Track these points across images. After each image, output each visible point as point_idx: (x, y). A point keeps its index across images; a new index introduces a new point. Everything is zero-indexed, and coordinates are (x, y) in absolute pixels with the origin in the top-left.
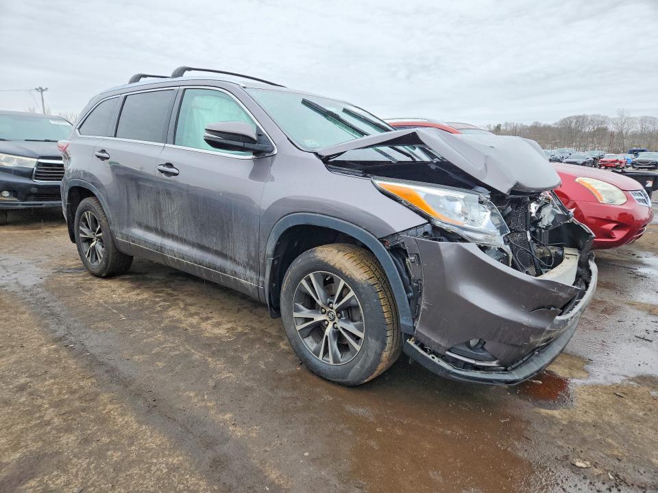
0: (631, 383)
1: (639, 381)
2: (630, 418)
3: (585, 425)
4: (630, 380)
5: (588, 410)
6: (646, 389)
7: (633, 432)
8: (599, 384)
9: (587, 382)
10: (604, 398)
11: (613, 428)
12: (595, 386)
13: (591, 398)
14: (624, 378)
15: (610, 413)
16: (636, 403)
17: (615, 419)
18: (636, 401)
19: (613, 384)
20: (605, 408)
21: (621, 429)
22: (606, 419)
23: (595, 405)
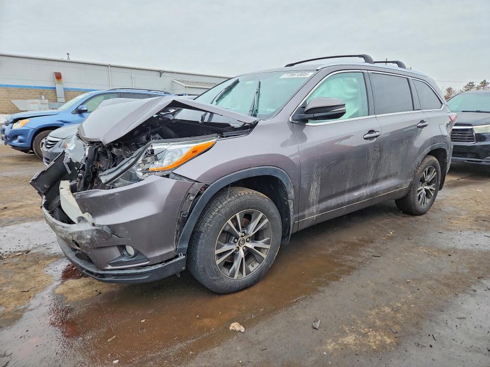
0: (23, 307)
1: (19, 313)
2: (9, 283)
3: (30, 266)
4: (25, 308)
5: (35, 272)
6: (9, 309)
7: (4, 277)
8: (43, 291)
9: (51, 287)
10: (32, 284)
11: (15, 273)
12: (44, 288)
13: (39, 279)
14: (30, 308)
15: (22, 278)
16: (11, 293)
17: (17, 277)
18: (12, 295)
19: (34, 297)
20: (27, 279)
21: (10, 275)
22: (22, 274)
23: (34, 277)
